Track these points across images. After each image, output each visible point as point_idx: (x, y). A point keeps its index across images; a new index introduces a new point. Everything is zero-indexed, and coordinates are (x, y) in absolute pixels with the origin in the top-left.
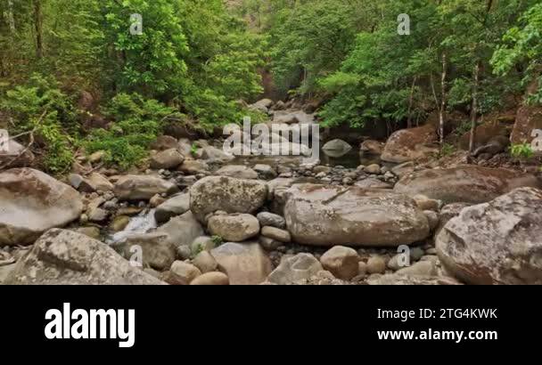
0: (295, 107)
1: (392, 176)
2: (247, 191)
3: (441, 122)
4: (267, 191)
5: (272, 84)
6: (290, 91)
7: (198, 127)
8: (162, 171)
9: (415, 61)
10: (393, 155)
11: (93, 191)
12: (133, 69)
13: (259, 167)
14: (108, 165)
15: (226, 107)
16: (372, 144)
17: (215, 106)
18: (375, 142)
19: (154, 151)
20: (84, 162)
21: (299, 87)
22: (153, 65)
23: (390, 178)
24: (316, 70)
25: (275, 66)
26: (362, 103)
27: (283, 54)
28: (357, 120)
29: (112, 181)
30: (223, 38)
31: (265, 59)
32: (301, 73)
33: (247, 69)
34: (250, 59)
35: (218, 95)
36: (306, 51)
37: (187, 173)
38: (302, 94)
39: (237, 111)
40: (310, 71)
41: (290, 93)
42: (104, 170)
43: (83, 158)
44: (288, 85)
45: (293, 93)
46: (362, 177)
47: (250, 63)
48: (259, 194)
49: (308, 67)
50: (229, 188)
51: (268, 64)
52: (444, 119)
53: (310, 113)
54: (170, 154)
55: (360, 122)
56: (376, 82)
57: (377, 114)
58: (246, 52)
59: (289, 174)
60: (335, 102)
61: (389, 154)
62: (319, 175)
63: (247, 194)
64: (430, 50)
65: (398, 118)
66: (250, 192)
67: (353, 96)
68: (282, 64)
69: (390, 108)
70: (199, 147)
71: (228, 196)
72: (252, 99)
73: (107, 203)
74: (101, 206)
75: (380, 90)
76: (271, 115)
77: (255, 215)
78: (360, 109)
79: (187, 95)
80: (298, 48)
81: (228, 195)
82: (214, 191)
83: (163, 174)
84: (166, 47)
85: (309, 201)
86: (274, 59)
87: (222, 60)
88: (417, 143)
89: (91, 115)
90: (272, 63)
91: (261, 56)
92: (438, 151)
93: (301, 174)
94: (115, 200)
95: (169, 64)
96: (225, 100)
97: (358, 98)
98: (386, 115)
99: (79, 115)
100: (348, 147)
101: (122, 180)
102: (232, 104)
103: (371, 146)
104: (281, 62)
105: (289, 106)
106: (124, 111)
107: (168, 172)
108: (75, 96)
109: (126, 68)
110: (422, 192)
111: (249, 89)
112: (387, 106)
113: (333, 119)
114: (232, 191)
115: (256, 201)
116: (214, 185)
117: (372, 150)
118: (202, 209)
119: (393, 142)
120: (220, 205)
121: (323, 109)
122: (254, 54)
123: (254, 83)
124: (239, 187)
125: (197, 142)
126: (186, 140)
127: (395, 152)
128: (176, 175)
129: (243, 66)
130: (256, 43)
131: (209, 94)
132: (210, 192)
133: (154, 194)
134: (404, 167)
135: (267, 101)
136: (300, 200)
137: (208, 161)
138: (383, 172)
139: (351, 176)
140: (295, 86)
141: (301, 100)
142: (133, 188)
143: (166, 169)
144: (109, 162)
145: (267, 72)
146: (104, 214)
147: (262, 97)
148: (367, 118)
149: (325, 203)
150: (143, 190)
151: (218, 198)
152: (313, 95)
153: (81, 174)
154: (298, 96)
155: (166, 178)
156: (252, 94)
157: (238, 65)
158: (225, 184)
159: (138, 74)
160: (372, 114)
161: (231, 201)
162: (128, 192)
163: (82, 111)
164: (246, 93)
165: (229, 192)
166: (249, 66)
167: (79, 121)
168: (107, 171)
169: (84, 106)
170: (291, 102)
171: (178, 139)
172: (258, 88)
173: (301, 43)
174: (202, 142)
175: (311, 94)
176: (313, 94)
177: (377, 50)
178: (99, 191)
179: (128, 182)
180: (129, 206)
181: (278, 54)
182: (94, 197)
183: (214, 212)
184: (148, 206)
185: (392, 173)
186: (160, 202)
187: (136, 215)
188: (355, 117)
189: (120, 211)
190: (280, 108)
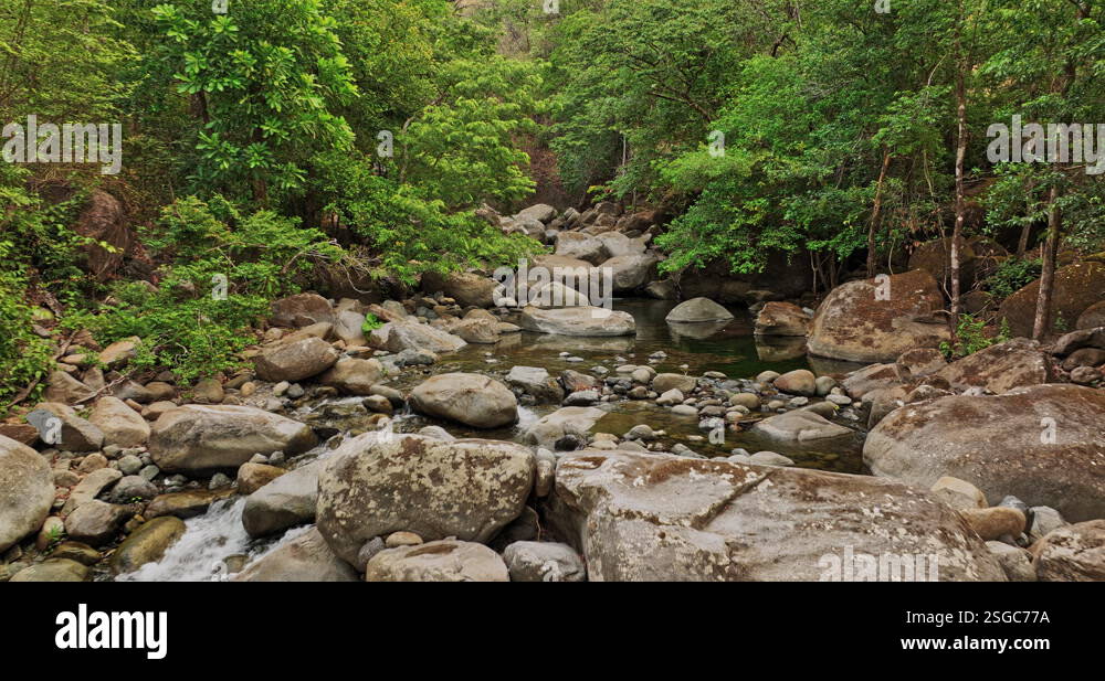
0: (604, 223)
1: (849, 400)
2: (478, 477)
3: (955, 264)
4: (535, 472)
5: (556, 171)
6: (592, 188)
7: (379, 273)
8: (283, 385)
9: (894, 119)
10: (839, 341)
11: (91, 448)
12: (221, 139)
13: (520, 373)
14: (147, 374)
15: (446, 226)
16: (783, 310)
17: (421, 225)
18: (790, 307)
19: (276, 331)
20: (82, 370)
21: (612, 178)
22: (269, 128)
23: (843, 406)
24: (651, 141)
25: (561, 133)
26: (758, 217)
27: (579, 107)
28: (746, 255)
29: (152, 418)
30: (443, 70)
31: (538, 117)
32: (616, 148)
33: (495, 140)
34: (503, 116)
35: (429, 198)
36: (628, 99)
37: (344, 391)
38: (620, 194)
39: (473, 235)
40: (636, 144)
41: (593, 194)
42: (134, 387)
43: (79, 358)
44: (588, 173)
45: (599, 193)
46: (774, 404)
47: (503, 124)
48: (511, 485)
49: (633, 135)
50: (427, 468)
51: (545, 128)
52: (960, 257)
53: (638, 236)
54: (305, 344)
55: (753, 260)
56: (796, 168)
57: (795, 241)
58: (492, 99)
59: (592, 394)
60: (695, 214)
61: (829, 339)
62: (666, 396)
63: (478, 486)
64: (929, 91)
65: (844, 251)
66: (486, 479)
67: (736, 202)
68: (575, 130)
69: (825, 227)
70: (381, 320)
71: (423, 494)
72: (509, 206)
73: (124, 483)
74: (106, 491)
75: (801, 186)
76: (551, 242)
77: (500, 550)
78: (755, 232)
79: (357, 198)
80: (610, 92)
81: (423, 488)
82: (383, 478)
83: (285, 393)
84: (301, 85)
85: (654, 520)
86: (558, 121)
87: (436, 119)
88: (894, 314)
89: (111, 249)
90: (555, 128)
91: (527, 110)
92: (948, 335)
93: (622, 393)
94: (151, 471)
95: (307, 124)
96: (442, 210)
97: (749, 205)
98: (812, 245)
99: (82, 249)
100: (724, 314)
101: (171, 416)
102: (459, 219)
103: (783, 318)
104: (572, 125)
105: (591, 221)
106: (192, 240)
107: (297, 390)
108: (73, 202)
109: (203, 135)
110: (953, 467)
111: (503, 184)
112: (816, 222)
113: (692, 253)
114: (436, 476)
115: (502, 502)
116: (384, 463)
117: (784, 325)
118: (350, 528)
119: (837, 310)
120: (402, 517)
121: (666, 230)
122: (512, 106)
123: (514, 170)
124: (455, 466)
125: (377, 308)
126: (352, 303)
127: (843, 336)
128: (318, 397)
129: (485, 133)
130: (517, 79)
131: (406, 197)
132: (372, 481)
133: (248, 456)
134: (872, 377)
135: (542, 209)
136: (630, 515)
137: (400, 356)
138: (823, 389)
139: (745, 404)
140: (604, 175)
141: (617, 206)
142: (195, 442)
143: (292, 382)
144: (147, 368)
145: (544, 146)
146: (108, 517)
147: (532, 200)
148: (771, 249)
149: (702, 523)
150: (222, 444)
151: (397, 497)
152: (643, 197)
153: (71, 401)
154: (611, 198)
155: (287, 410)
156: (510, 194)
157: (474, 130)
158: (414, 459)
159: (234, 151)
160: (781, 239)
161: (434, 505)
162: (183, 452)
163: (88, 240)
164: (496, 192)
165: (427, 481)
166: (500, 131)
167: (81, 264)
168: (142, 390)
169: (96, 226)
170: (595, 211)
171: (337, 300)
172: (523, 182)
173: (618, 83)
174: (392, 307)
175: (637, 194)
176: (643, 194)
177: (793, 96)
178: (112, 449)
179: (182, 427)
180: (184, 489)
181: (568, 107)
182: (92, 466)
183: (384, 535)
184: (235, 484)
185: (846, 393)
186: (265, 479)
187: (201, 511)
188: (743, 248)
189: (159, 503)
190: (569, 225)
